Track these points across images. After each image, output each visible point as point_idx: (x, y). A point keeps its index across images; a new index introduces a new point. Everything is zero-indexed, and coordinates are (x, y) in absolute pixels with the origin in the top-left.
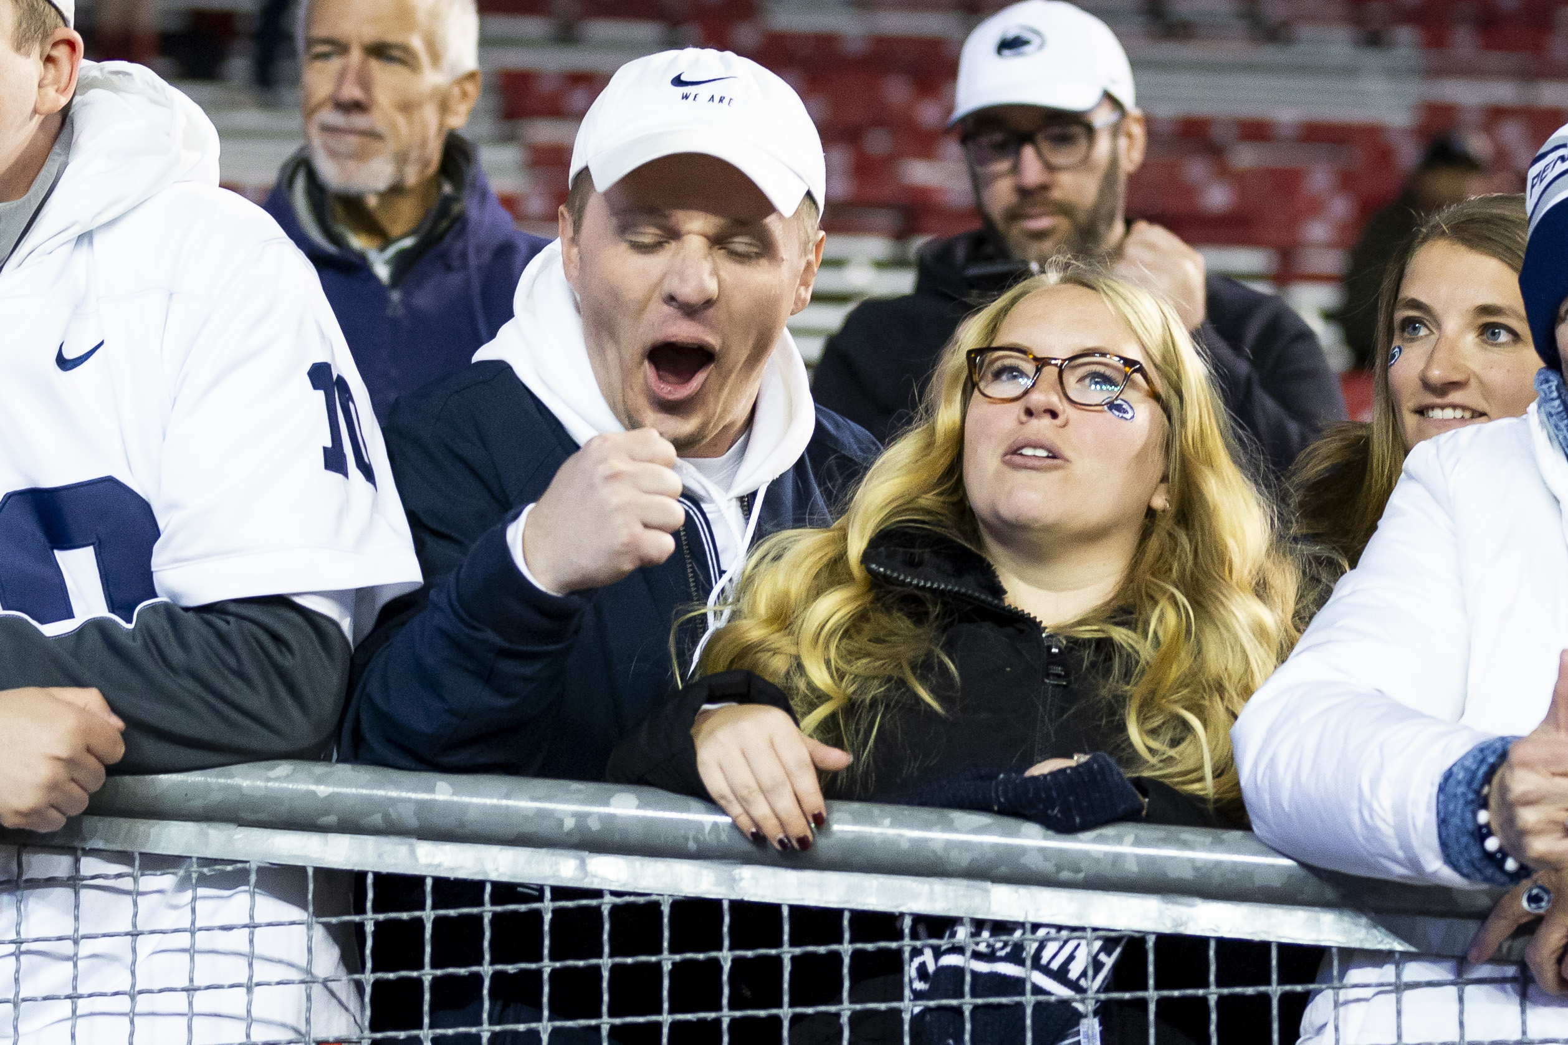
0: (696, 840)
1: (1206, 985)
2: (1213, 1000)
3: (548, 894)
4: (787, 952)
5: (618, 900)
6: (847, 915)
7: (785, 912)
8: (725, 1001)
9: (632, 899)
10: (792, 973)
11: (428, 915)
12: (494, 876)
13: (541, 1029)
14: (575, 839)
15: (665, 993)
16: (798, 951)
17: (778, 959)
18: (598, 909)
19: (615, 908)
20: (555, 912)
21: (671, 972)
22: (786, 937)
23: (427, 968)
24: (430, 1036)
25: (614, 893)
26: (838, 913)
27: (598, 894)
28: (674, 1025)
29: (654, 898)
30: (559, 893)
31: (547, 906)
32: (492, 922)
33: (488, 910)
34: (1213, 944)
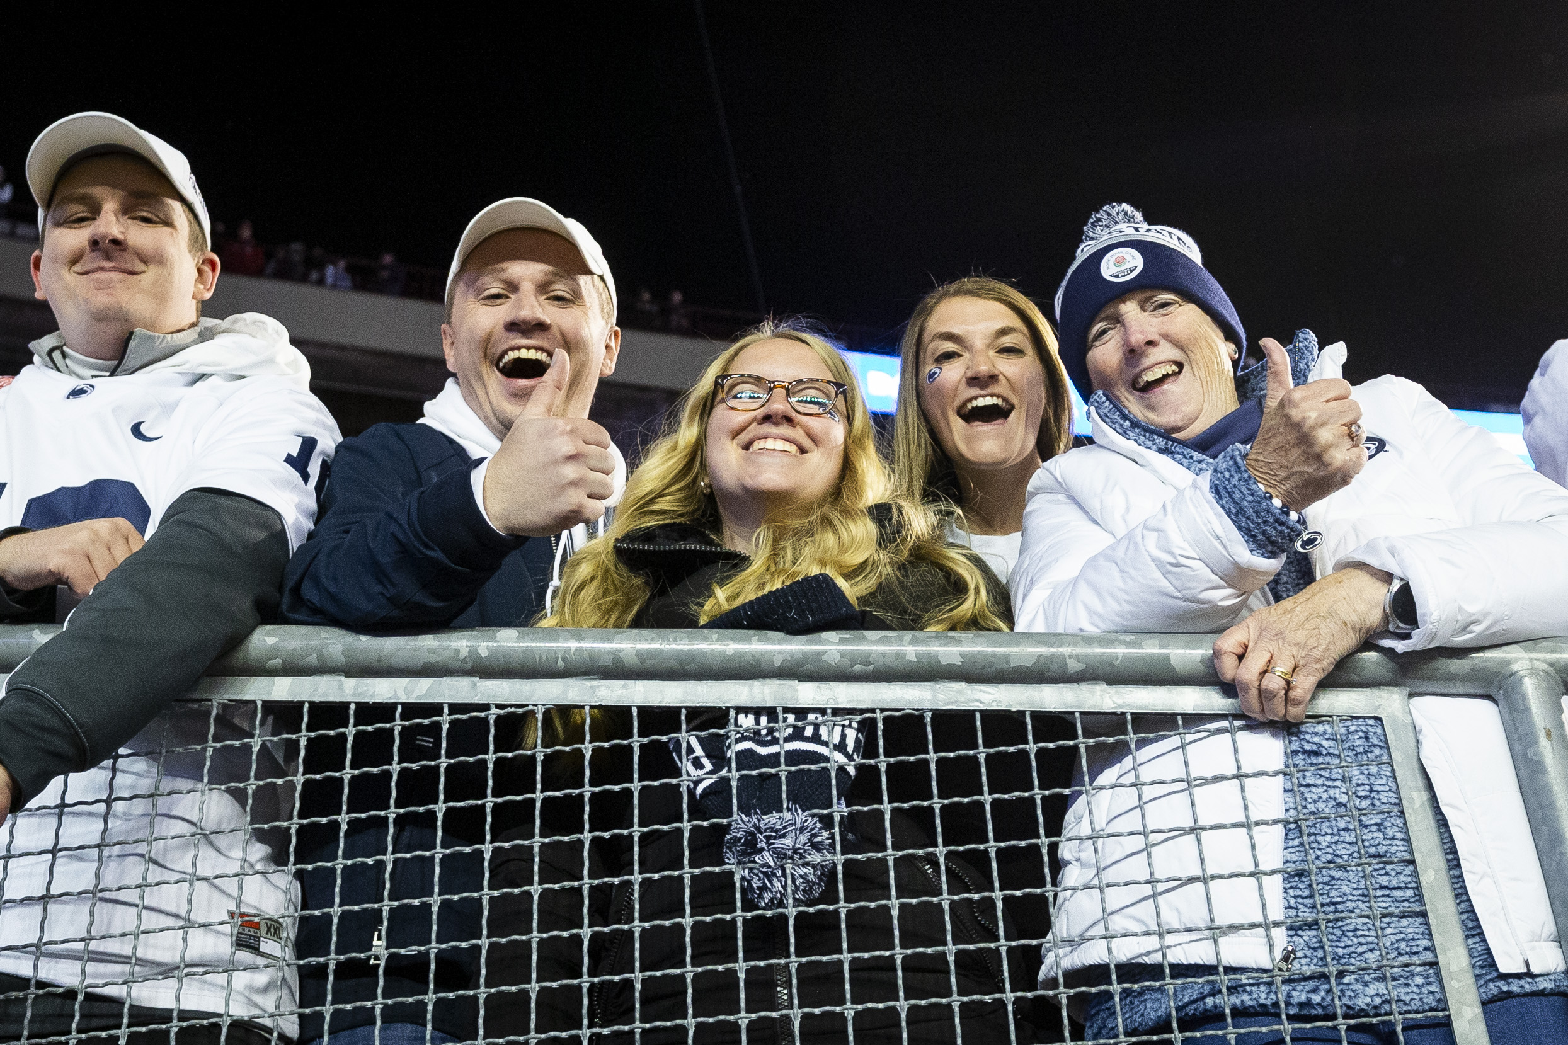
0: (564, 659)
1: (976, 747)
2: (982, 758)
3: (446, 710)
4: (637, 742)
5: (502, 712)
6: (684, 711)
7: (635, 711)
8: (587, 780)
9: (513, 709)
10: (640, 757)
11: (350, 731)
12: (404, 699)
13: (437, 809)
14: (469, 665)
15: (538, 777)
16: (645, 740)
17: (630, 748)
18: (485, 720)
19: (499, 718)
20: (451, 723)
21: (543, 762)
22: (635, 731)
23: (348, 770)
24: (347, 820)
25: (498, 706)
26: (678, 710)
27: (485, 707)
28: (545, 801)
29: (530, 707)
30: (455, 708)
31: (445, 720)
32: (401, 733)
33: (398, 725)
34: (978, 715)
